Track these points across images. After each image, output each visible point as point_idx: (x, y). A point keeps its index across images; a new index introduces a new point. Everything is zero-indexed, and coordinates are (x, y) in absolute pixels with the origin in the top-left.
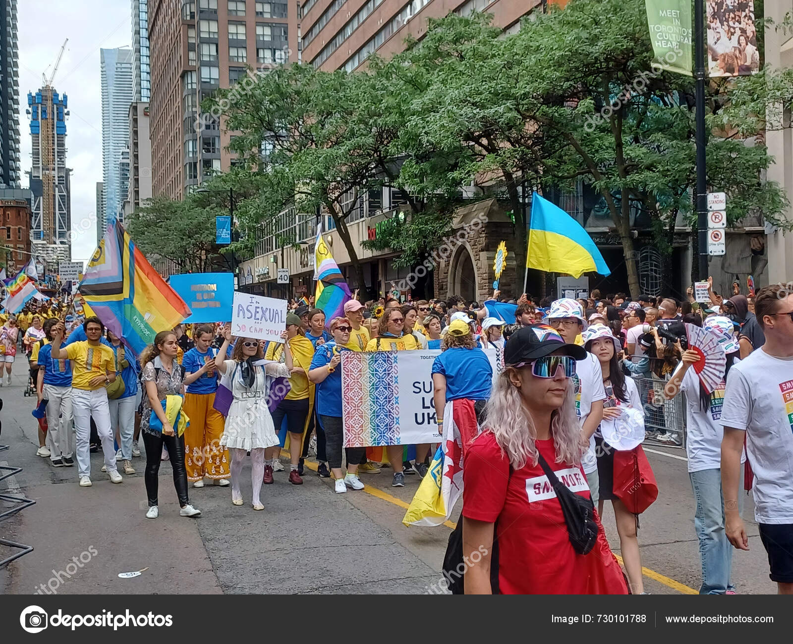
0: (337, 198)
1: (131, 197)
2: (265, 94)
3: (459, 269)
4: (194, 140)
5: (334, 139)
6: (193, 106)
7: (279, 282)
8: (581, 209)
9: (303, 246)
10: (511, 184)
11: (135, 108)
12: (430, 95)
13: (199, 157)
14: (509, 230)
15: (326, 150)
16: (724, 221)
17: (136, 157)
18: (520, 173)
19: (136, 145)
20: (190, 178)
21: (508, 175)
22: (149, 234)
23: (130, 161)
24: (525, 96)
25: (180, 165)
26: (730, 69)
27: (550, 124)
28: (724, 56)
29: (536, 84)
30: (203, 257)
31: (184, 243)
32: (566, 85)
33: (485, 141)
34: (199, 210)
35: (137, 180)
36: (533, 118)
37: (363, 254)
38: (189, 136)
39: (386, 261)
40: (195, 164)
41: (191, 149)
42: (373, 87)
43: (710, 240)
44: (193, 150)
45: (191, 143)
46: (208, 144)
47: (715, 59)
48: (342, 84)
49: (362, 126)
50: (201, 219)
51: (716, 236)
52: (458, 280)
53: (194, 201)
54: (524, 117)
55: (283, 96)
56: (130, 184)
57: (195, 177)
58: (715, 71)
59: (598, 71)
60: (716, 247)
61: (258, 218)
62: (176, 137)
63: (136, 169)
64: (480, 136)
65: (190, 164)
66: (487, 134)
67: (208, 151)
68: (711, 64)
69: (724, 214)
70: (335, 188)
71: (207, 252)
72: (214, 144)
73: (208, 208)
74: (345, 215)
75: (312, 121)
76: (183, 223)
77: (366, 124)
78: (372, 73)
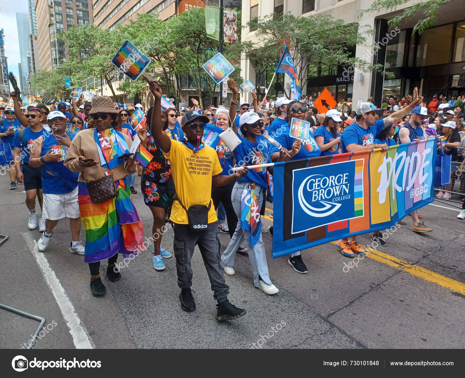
0: (107, 74)
1: (32, 69)
2: (80, 35)
3: (150, 99)
4: (56, 51)
5: (106, 53)
6: (54, 37)
7: (89, 101)
8: (188, 83)
9: (96, 90)
10: (165, 73)
11: (31, 36)
12: (137, 40)
13: (58, 56)
14: (165, 88)
15: (103, 56)
16: (227, 87)
17: (33, 55)
18: (169, 70)
19: (33, 50)
20: (55, 63)
21: (164, 69)
22: (40, 83)
23: (31, 56)
24: (169, 43)
25: (50, 59)
26: (230, 40)
27: (177, 53)
28: (229, 36)
29: (172, 39)
30: (61, 92)
31: (54, 86)
32: (182, 41)
33: (157, 57)
34: (58, 75)
35: (34, 63)
36: (172, 51)
37: (118, 93)
38: (53, 48)
39: (125, 96)
40: (56, 59)
41: (54, 53)
42: (119, 36)
43: (223, 93)
44: (55, 55)
45: (54, 51)
46: (61, 52)
47: (226, 37)
48: (109, 34)
49: (115, 49)
50: (60, 78)
51: (225, 92)
52: (149, 102)
53: (57, 72)
54: (169, 51)
55: (88, 36)
56: (32, 65)
57: (57, 64)
58: (226, 40)
59: (191, 37)
60: (225, 95)
61: (79, 79)
62: (48, 48)
63: (34, 59)
64: (155, 56)
65: (54, 59)
66: (157, 55)
67: (61, 55)
68: (225, 38)
69: (227, 85)
70: (107, 70)
71: (62, 90)
72: (63, 52)
73: (62, 75)
74: (111, 79)
75: (98, 46)
76: (53, 79)
77: (117, 48)
78: (118, 31)
